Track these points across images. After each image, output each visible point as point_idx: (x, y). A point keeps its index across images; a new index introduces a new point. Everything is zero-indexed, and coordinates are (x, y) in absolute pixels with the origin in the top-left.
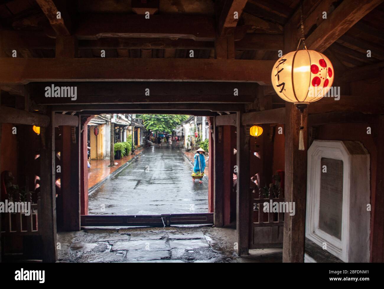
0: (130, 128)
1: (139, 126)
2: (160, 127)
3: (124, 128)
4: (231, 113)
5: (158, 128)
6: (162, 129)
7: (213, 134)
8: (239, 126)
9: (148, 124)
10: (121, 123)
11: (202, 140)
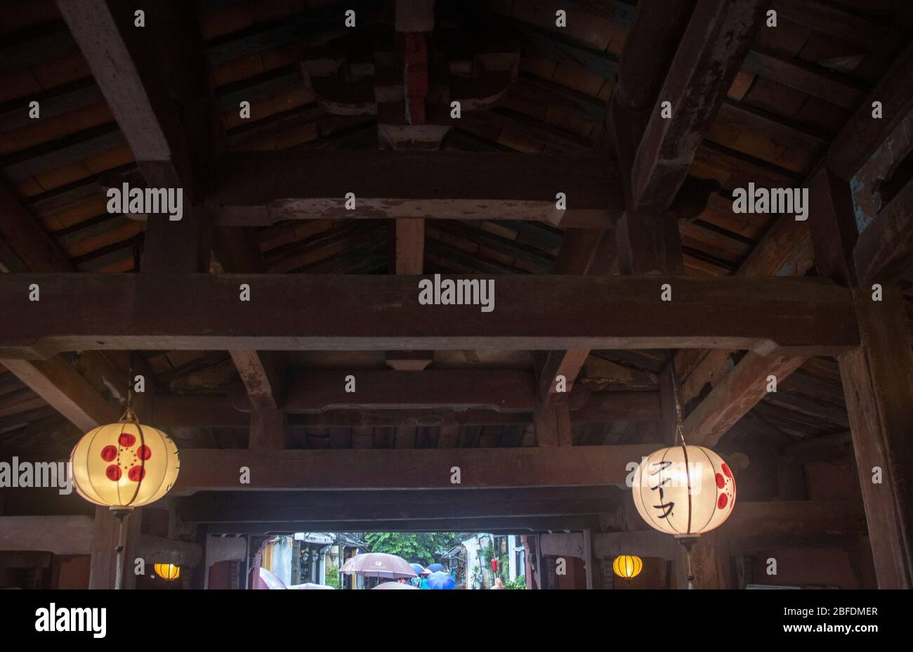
0: (336, 550)
1: (354, 546)
2: (407, 547)
3: (321, 551)
4: (572, 532)
5: (400, 549)
6: (410, 550)
7: (535, 573)
8: (590, 559)
9: (377, 540)
10: (315, 539)
11: (508, 577)
